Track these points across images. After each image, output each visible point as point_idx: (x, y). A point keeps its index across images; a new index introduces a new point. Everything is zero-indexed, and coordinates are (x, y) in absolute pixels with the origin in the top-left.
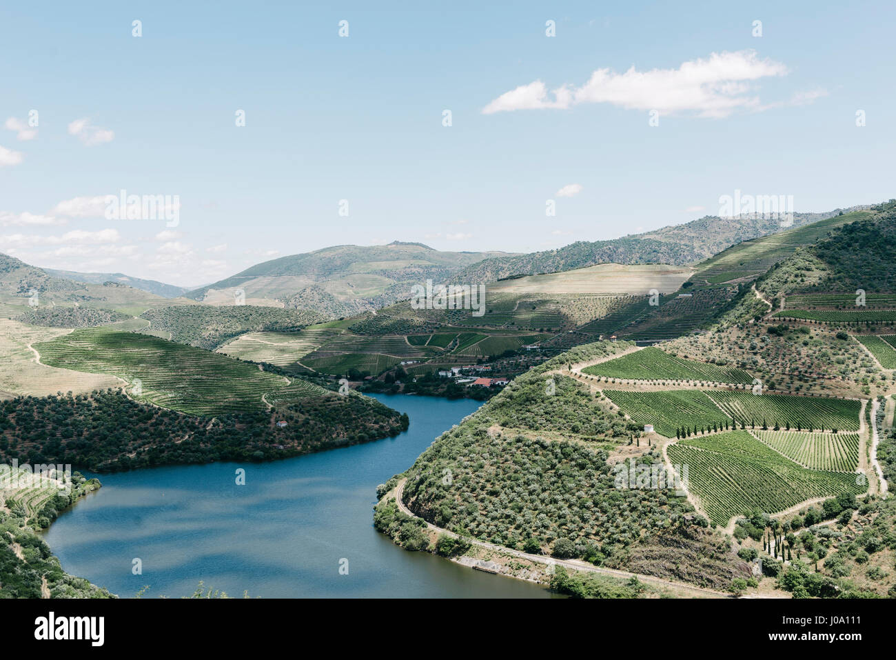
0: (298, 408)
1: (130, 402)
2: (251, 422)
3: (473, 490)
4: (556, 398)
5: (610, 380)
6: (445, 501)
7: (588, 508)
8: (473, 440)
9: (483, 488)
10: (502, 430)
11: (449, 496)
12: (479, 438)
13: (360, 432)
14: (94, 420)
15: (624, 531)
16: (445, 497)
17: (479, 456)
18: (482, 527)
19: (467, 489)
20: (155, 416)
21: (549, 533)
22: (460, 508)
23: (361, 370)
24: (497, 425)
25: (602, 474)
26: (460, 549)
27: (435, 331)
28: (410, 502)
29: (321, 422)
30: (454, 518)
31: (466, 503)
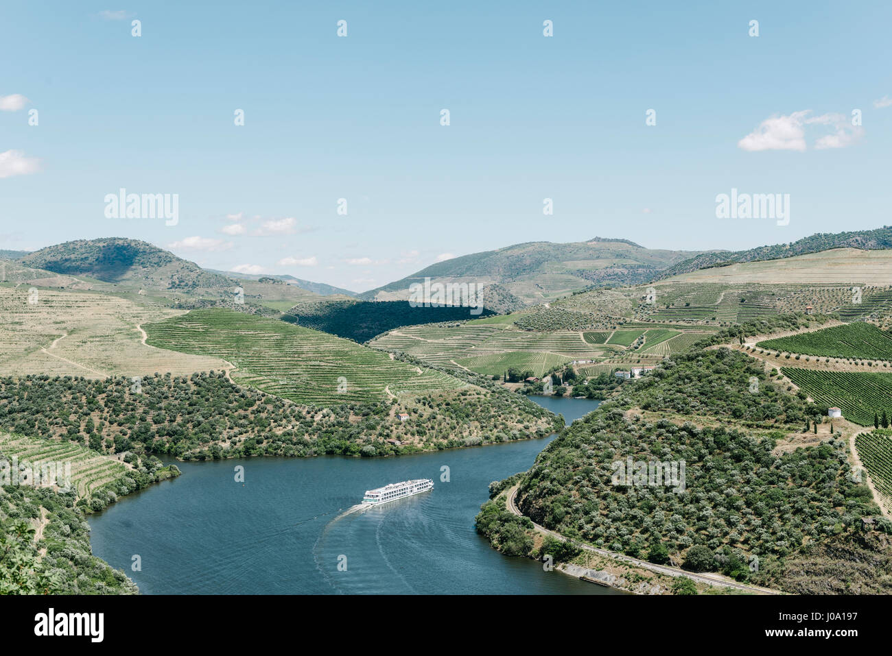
0: (425, 402)
1: (231, 386)
2: (367, 414)
3: (595, 485)
4: (717, 376)
5: (793, 356)
6: (559, 496)
7: (738, 509)
8: (604, 425)
9: (607, 482)
10: (643, 413)
11: (564, 492)
12: (611, 422)
13: (498, 432)
14: (190, 405)
15: (782, 538)
16: (559, 492)
17: (608, 444)
18: (601, 529)
19: (588, 483)
20: (258, 402)
21: (683, 539)
22: (575, 506)
23: (523, 371)
24: (638, 408)
25: (762, 467)
26: (567, 554)
27: (618, 327)
28: (522, 500)
29: (451, 418)
30: (567, 519)
31: (584, 500)
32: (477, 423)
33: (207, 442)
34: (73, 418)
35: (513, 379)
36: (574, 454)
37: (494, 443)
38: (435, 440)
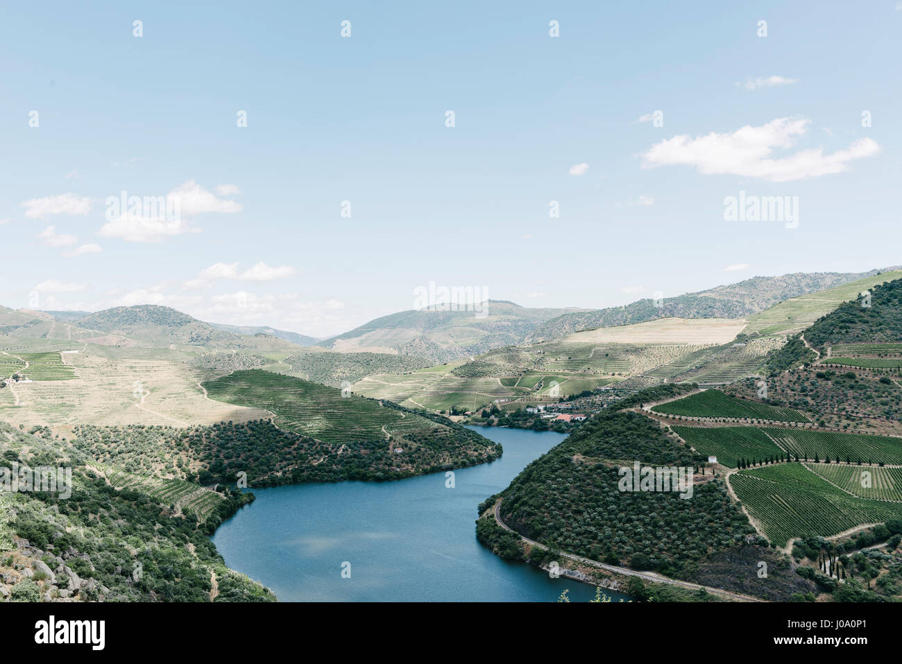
0: (411, 437)
1: (277, 430)
2: (374, 448)
3: (560, 509)
4: (630, 432)
5: (677, 417)
6: (536, 517)
7: (660, 527)
8: (560, 467)
9: (568, 508)
10: (585, 458)
11: (539, 514)
12: (564, 465)
13: (462, 458)
14: (249, 445)
15: (693, 548)
16: (535, 514)
17: (564, 480)
18: (569, 541)
19: (555, 508)
20: (297, 442)
21: (627, 548)
22: (549, 524)
23: (461, 407)
24: (579, 454)
25: (672, 498)
27: (523, 374)
28: (507, 518)
29: (430, 449)
30: (544, 533)
31: (554, 520)
32: (447, 453)
33: (266, 472)
34: (167, 457)
35: (456, 413)
36: (542, 487)
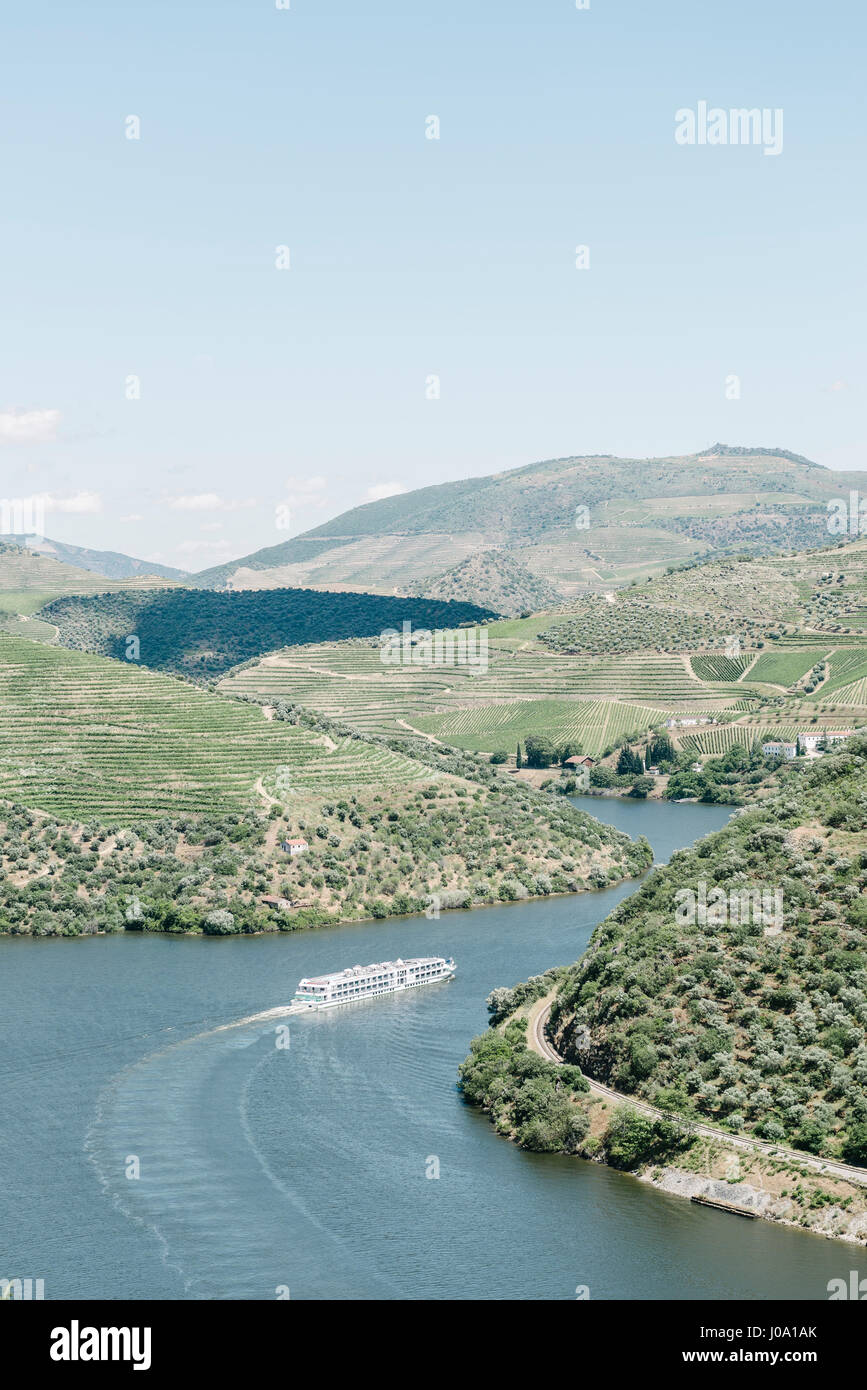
0: (344, 812)
2: (216, 842)
3: (722, 994)
6: (643, 1020)
8: (742, 861)
9: (751, 988)
10: (829, 834)
11: (655, 1009)
12: (758, 855)
13: (505, 878)
16: (644, 1010)
18: (735, 1093)
19: (708, 990)
22: (680, 1041)
23: (558, 742)
24: (817, 823)
26: (662, 1147)
27: (768, 644)
28: (562, 1028)
29: (402, 847)
30: (662, 1069)
31: (699, 1028)
32: (458, 860)
35: (537, 760)
37: (497, 902)
38: (365, 897)
